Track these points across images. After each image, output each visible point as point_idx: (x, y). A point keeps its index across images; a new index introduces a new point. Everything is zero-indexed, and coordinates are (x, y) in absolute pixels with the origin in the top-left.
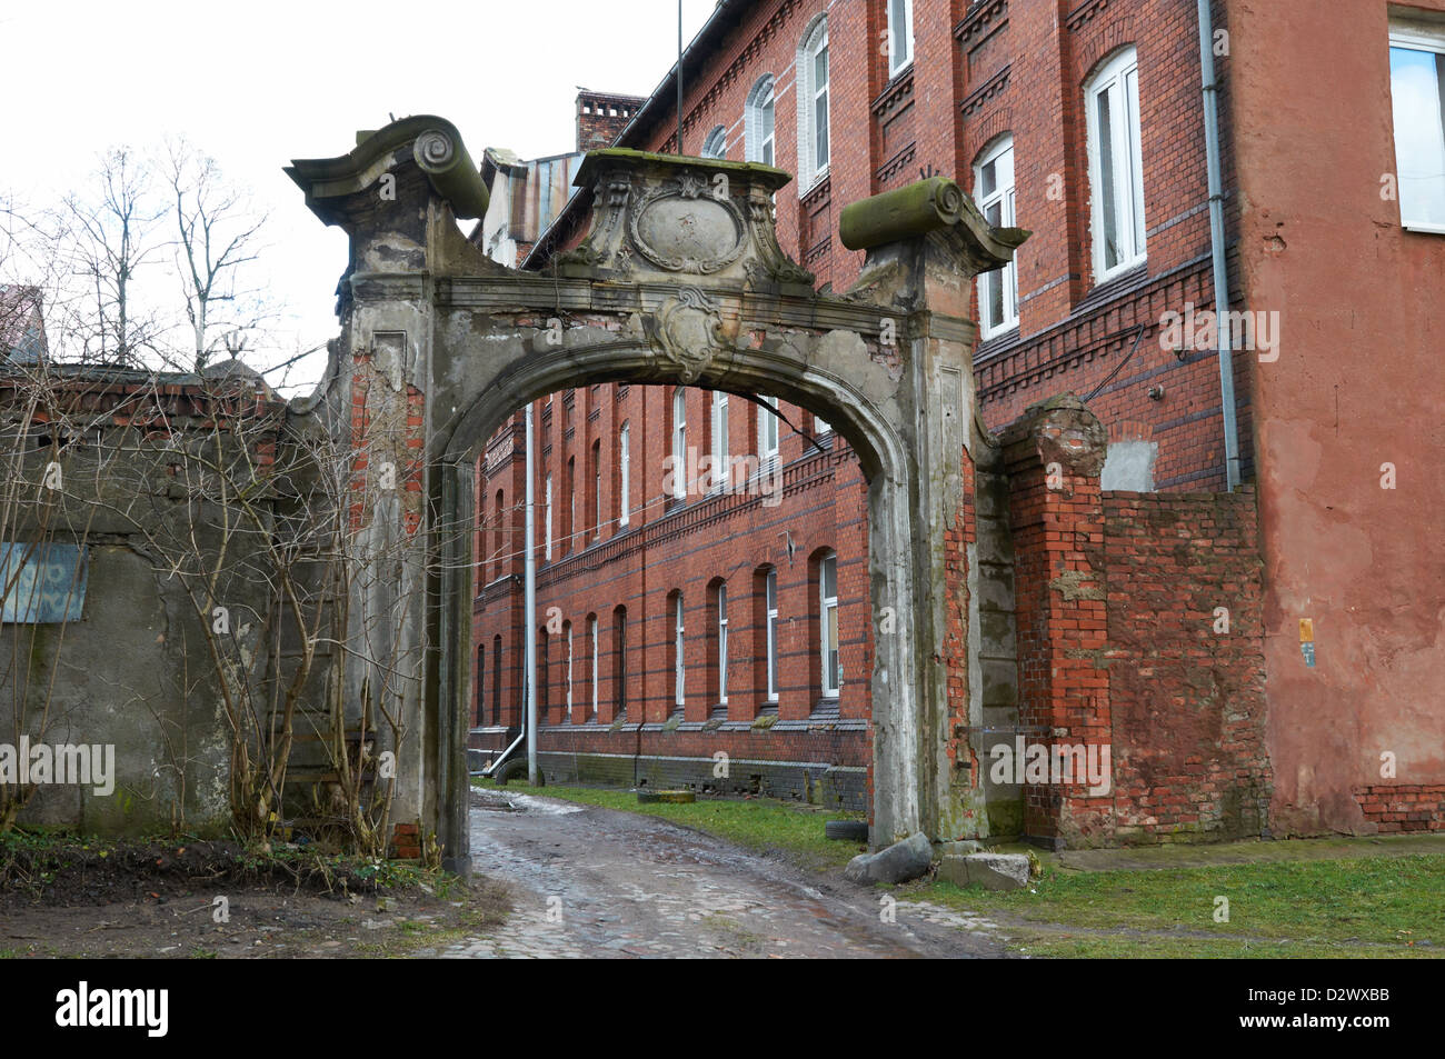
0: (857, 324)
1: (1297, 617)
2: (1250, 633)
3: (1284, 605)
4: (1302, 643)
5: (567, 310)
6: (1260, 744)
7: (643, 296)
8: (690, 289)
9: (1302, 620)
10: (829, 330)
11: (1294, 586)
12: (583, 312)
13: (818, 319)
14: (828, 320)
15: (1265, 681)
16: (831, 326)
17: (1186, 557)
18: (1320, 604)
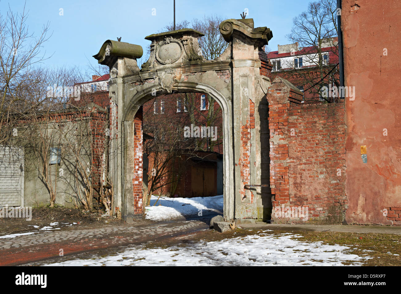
0: (214, 68)
1: (359, 145)
2: (340, 152)
3: (354, 141)
4: (362, 154)
5: (144, 79)
6: (343, 191)
7: (158, 73)
8: (168, 68)
9: (362, 146)
10: (206, 71)
11: (359, 134)
12: (147, 79)
13: (202, 69)
14: (205, 69)
15: (346, 169)
16: (206, 70)
17: (316, 127)
18: (370, 140)
